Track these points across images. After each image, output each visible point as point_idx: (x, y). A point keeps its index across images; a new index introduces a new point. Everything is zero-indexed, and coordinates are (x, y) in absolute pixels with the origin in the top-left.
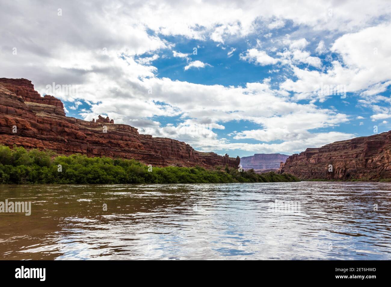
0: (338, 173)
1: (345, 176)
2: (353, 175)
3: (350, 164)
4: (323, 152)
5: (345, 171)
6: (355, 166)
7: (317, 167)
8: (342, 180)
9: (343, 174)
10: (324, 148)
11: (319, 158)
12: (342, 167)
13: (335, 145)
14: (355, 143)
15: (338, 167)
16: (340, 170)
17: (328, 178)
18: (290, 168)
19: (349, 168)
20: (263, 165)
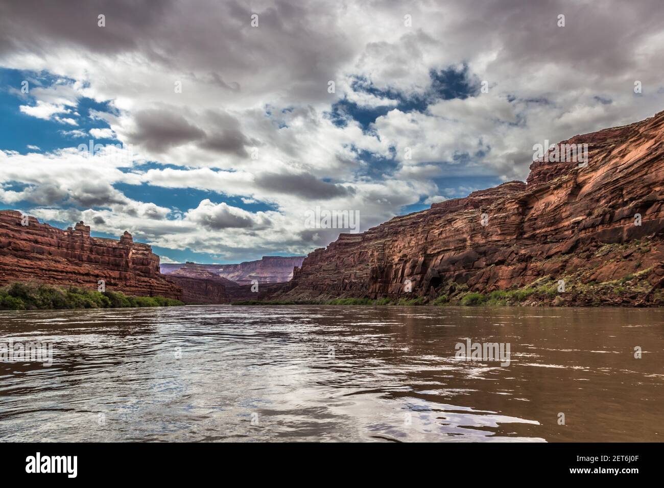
0: (399, 275)
1: (424, 282)
2: (458, 278)
3: (444, 235)
4: (370, 239)
5: (425, 265)
6: (465, 240)
7: (355, 271)
8: (416, 297)
9: (418, 277)
10: (373, 231)
11: (361, 252)
12: (415, 255)
13: (394, 222)
14: (439, 213)
15: (401, 254)
16: (408, 265)
17: (373, 296)
18: (308, 277)
19: (439, 253)
20: (277, 277)
